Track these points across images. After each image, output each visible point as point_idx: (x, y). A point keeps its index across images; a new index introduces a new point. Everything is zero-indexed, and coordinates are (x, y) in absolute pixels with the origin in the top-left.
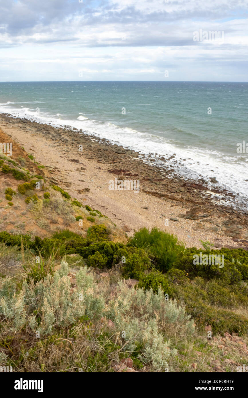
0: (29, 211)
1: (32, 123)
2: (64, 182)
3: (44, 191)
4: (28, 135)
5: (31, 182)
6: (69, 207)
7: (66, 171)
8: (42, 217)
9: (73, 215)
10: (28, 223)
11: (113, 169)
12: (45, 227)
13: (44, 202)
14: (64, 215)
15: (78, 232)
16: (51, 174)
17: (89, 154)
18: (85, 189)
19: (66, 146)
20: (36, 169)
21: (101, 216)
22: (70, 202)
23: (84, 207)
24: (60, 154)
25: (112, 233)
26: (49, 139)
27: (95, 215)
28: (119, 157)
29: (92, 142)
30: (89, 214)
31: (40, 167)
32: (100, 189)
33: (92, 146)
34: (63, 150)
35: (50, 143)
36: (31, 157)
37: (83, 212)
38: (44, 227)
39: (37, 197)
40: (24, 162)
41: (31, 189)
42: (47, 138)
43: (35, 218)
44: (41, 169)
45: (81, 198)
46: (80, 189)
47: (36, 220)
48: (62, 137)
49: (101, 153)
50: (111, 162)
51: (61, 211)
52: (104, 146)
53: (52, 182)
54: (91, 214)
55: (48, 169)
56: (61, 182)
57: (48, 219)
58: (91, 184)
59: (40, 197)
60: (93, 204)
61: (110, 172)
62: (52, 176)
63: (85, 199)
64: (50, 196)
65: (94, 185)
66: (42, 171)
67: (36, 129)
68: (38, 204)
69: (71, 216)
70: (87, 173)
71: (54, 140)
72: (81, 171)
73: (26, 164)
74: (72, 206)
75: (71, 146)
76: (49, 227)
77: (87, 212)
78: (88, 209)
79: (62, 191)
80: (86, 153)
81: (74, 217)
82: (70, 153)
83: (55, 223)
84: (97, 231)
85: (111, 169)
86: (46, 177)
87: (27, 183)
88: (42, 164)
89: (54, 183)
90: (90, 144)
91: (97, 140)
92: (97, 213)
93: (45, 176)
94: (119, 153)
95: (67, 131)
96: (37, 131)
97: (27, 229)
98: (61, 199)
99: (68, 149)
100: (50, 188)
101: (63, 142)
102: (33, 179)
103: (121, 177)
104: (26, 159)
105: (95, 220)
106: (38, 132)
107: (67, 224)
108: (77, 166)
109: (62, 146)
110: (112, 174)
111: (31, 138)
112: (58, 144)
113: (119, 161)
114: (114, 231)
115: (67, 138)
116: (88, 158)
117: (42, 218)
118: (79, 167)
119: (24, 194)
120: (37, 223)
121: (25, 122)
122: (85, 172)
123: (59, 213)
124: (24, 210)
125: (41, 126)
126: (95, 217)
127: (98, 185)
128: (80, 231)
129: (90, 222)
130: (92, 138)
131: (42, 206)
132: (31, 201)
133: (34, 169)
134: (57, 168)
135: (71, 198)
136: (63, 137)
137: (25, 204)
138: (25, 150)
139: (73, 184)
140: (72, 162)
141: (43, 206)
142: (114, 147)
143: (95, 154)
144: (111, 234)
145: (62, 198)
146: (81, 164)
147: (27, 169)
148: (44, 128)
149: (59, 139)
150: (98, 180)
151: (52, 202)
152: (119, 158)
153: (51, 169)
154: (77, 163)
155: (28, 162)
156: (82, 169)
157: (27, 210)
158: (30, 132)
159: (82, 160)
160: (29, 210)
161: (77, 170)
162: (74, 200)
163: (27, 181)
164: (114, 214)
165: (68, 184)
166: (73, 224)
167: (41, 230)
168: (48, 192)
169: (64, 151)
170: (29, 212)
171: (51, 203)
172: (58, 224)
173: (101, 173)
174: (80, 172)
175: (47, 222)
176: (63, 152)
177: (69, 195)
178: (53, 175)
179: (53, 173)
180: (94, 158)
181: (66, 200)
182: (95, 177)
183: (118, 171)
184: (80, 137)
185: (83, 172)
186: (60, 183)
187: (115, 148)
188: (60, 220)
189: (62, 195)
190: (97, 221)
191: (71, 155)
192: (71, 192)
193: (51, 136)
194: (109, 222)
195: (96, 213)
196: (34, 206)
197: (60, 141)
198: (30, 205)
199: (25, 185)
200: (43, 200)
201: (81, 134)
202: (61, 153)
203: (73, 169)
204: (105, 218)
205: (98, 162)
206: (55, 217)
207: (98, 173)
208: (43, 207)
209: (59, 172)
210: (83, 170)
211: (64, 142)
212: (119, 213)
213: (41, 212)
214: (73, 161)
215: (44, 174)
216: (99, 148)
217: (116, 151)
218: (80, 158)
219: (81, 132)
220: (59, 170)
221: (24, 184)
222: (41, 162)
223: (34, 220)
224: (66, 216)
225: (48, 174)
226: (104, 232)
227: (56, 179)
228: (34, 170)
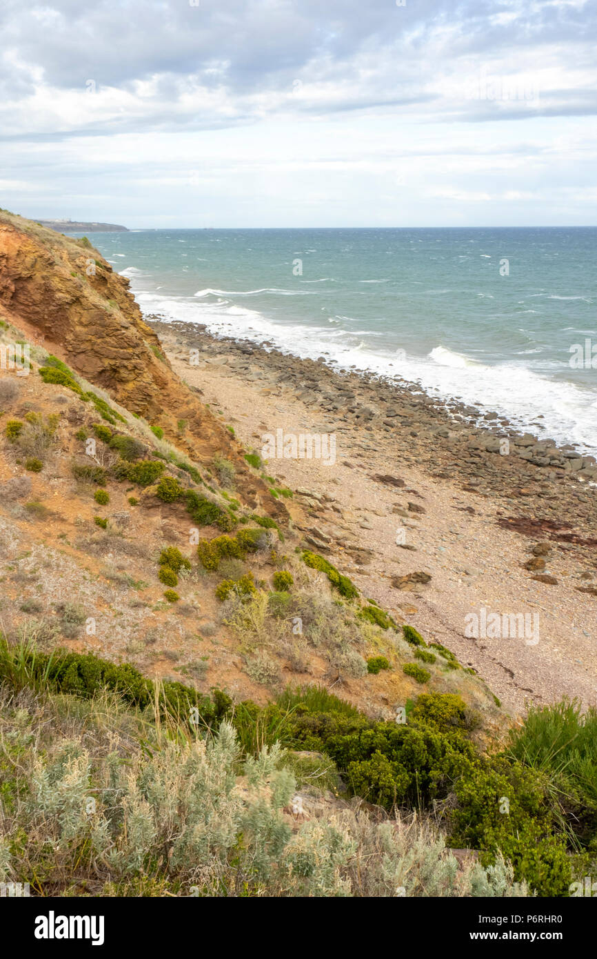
0: (224, 624)
1: (267, 354)
2: (350, 548)
3: (276, 568)
4: (253, 392)
5: (239, 536)
6: (347, 624)
7: (359, 513)
8: (261, 647)
9: (358, 651)
10: (217, 661)
11: (515, 516)
12: (268, 679)
13: (270, 602)
14: (332, 650)
15: (372, 709)
16: (311, 519)
17: (440, 461)
18: (415, 573)
19: (365, 432)
20: (264, 497)
21: (452, 666)
22: (354, 609)
23: (397, 632)
24: (346, 456)
25: (485, 727)
26: (315, 407)
27: (432, 660)
28: (538, 477)
29: (452, 424)
30: (412, 654)
31: (279, 492)
32: (467, 578)
33: (452, 435)
34: (355, 445)
35: (317, 418)
36: (255, 460)
37: (393, 645)
38: (264, 680)
39: (252, 583)
40: (228, 475)
41: (237, 557)
42: (307, 405)
43: (239, 648)
44: (279, 498)
45: (399, 601)
46: (398, 572)
47: (241, 655)
48: (355, 404)
49: (477, 460)
50: (510, 491)
51: (323, 634)
52: (490, 439)
53: (311, 542)
54: (419, 655)
55: (304, 501)
56: (339, 544)
57: (279, 655)
58: (437, 560)
59: (262, 585)
60: (438, 628)
61: (505, 524)
62: (314, 524)
63: (412, 608)
64: (291, 583)
65: (446, 563)
66: (280, 506)
67: (278, 374)
68: (253, 605)
69: (353, 654)
70: (425, 522)
71: (329, 410)
72: (407, 516)
73: (236, 481)
74: (360, 623)
75: (383, 433)
76: (281, 681)
77: (406, 646)
78: (411, 637)
79: (332, 572)
80: (428, 456)
81: (361, 657)
82: (377, 455)
83: (301, 672)
84: (433, 712)
85: (507, 514)
86: (294, 527)
87: (227, 536)
88: (285, 484)
89: (315, 546)
90: (445, 428)
91: (469, 418)
92: (442, 654)
93: (291, 522)
94: (539, 465)
95: (373, 383)
96: (281, 380)
97: (213, 679)
98: (325, 596)
99: (372, 440)
100: (296, 560)
101: (358, 417)
102: (246, 527)
103: (540, 545)
104: (236, 465)
105: (428, 676)
106: (282, 385)
107: (337, 679)
108: (397, 499)
109: (353, 431)
110: (509, 532)
111: (260, 400)
112: (341, 424)
113: (539, 490)
114: (493, 722)
115: (372, 407)
116: (435, 476)
117: (261, 650)
118: (401, 502)
119: (215, 569)
120: (245, 666)
121: (247, 351)
122: (419, 519)
123: (315, 640)
124: (209, 619)
125: (294, 366)
126: (433, 668)
127: (460, 566)
128: (377, 707)
129: (413, 679)
130: (452, 411)
131: (263, 614)
132: (233, 594)
133: (258, 499)
134: (331, 501)
135: (357, 596)
136: (360, 402)
137: (212, 602)
138: (238, 436)
139: (377, 555)
140: (381, 485)
141: (269, 612)
142: (523, 443)
143: (459, 462)
144: (480, 729)
145: (329, 593)
146: (409, 492)
147: (234, 496)
148: (301, 373)
149: (344, 409)
150: (460, 548)
151: (296, 603)
152: (536, 481)
153: (313, 502)
154: (395, 489)
155: (241, 473)
156: (411, 507)
157: (218, 619)
158: (259, 382)
159: (415, 478)
160: (225, 620)
161: (394, 511)
162: (368, 604)
163: (226, 531)
164: (508, 667)
165: (361, 553)
166: (357, 681)
167: (253, 689)
168: (286, 570)
169: (360, 446)
170: (225, 628)
171: (293, 607)
172: (310, 677)
173: (473, 525)
174: (405, 519)
175: (274, 664)
176: (356, 450)
177: (354, 588)
178: (317, 520)
179: (317, 514)
180: (452, 474)
181: (343, 600)
182: (453, 537)
183: (533, 524)
184: (414, 406)
185: (413, 517)
186: (337, 548)
187: (526, 447)
188: (317, 665)
189: (329, 584)
190: (438, 680)
191: (379, 461)
192: (367, 579)
193: (321, 399)
194: (478, 690)
195: (437, 655)
196: (240, 611)
197: (350, 415)
198: (227, 604)
199: (219, 545)
200: (270, 594)
201: (416, 397)
202: (347, 453)
203: (384, 506)
204: (465, 675)
205: (465, 489)
206: (302, 652)
207: (463, 524)
208: (267, 615)
209: (337, 514)
210: (415, 514)
211: (361, 419)
212: (524, 668)
213: (258, 629)
214: (386, 480)
215: (287, 515)
216: (475, 445)
217: (530, 458)
218: (407, 471)
219: (420, 389)
220: (338, 506)
221: (219, 539)
222: (283, 477)
223: (237, 654)
224: (337, 655)
225: (302, 516)
226: (456, 720)
227: (325, 536)
228: (258, 502)
